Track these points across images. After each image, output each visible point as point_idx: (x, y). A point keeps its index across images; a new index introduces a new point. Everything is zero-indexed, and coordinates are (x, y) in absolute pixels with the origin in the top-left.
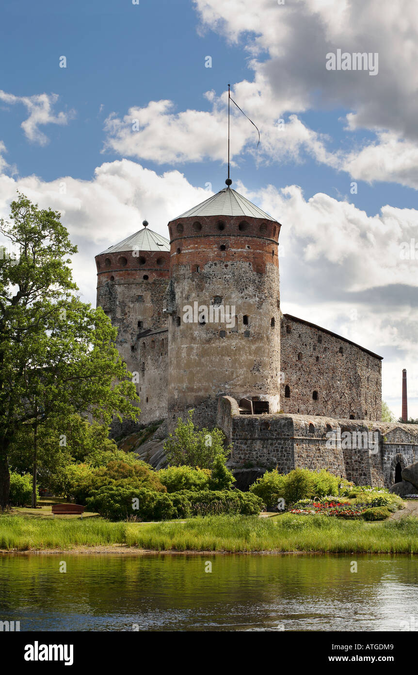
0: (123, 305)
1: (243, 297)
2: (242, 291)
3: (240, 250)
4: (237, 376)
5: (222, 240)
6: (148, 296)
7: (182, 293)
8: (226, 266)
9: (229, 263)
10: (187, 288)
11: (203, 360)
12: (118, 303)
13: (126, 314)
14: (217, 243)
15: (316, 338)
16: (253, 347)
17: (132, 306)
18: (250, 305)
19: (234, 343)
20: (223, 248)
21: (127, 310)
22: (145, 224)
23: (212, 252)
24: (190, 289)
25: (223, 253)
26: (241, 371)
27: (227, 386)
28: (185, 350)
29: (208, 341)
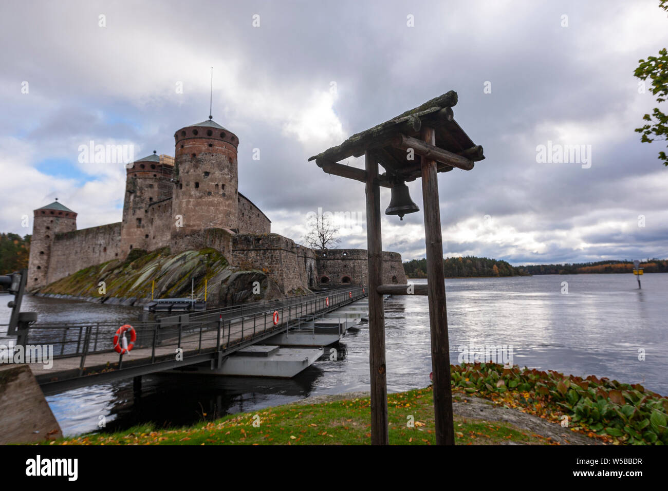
0: (141, 189)
1: (222, 174)
2: (221, 170)
3: (220, 148)
4: (218, 219)
5: (211, 141)
6: (156, 185)
7: (184, 170)
8: (213, 155)
9: (214, 154)
10: (187, 167)
11: (197, 208)
12: (138, 188)
13: (142, 194)
14: (206, 142)
16: (227, 203)
17: (146, 189)
18: (225, 179)
19: (216, 200)
20: (211, 145)
21: (143, 191)
22: (155, 152)
23: (204, 147)
24: (190, 167)
25: (211, 148)
26: (220, 216)
27: (211, 224)
28: (184, 203)
29: (201, 197)
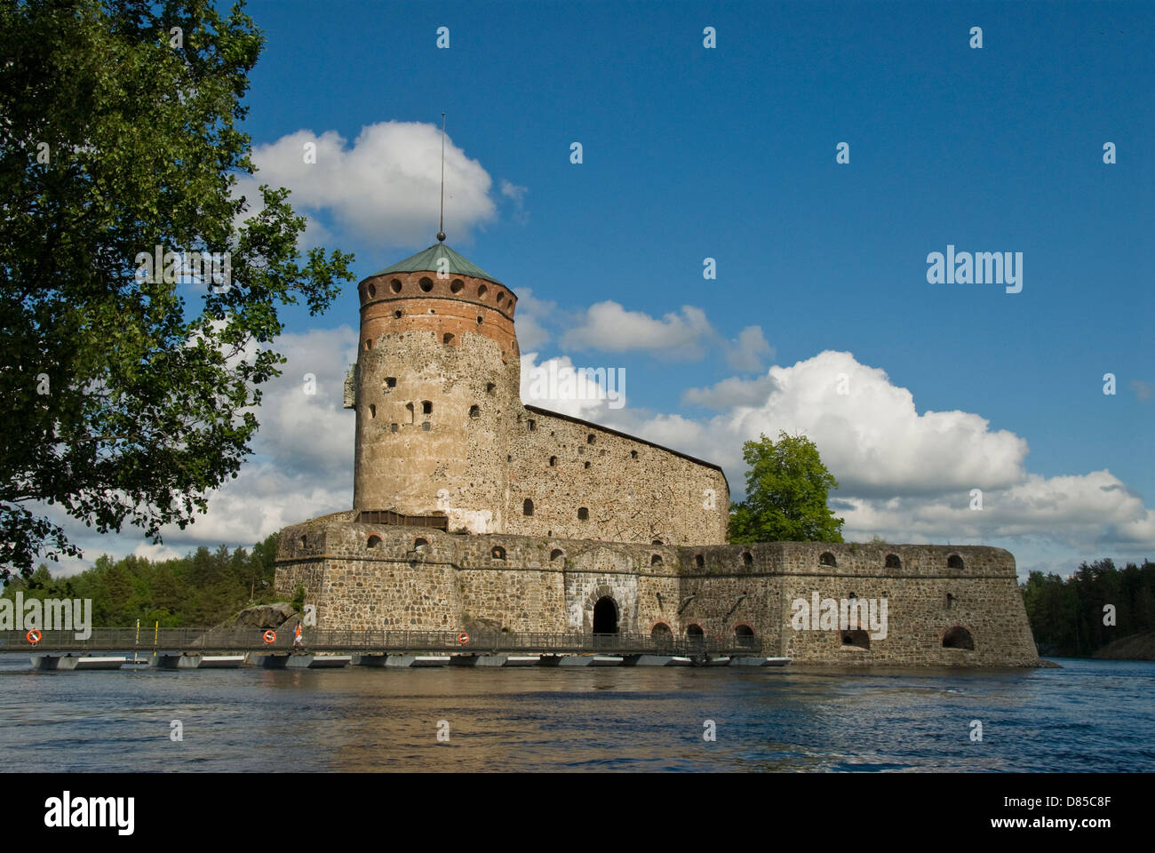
1: (421, 378)
3: (420, 316)
4: (411, 484)
5: (397, 305)
8: (401, 338)
9: (405, 334)
14: (392, 309)
15: (584, 438)
16: (435, 444)
18: (431, 388)
19: (407, 440)
20: (398, 315)
23: (387, 321)
25: (398, 321)
26: (417, 477)
